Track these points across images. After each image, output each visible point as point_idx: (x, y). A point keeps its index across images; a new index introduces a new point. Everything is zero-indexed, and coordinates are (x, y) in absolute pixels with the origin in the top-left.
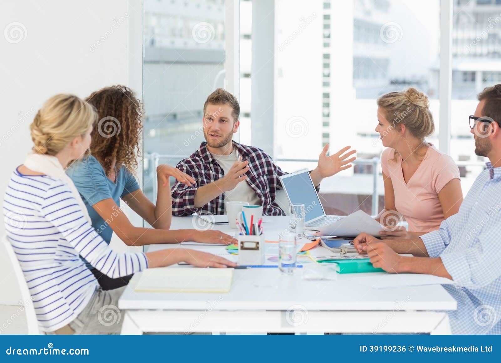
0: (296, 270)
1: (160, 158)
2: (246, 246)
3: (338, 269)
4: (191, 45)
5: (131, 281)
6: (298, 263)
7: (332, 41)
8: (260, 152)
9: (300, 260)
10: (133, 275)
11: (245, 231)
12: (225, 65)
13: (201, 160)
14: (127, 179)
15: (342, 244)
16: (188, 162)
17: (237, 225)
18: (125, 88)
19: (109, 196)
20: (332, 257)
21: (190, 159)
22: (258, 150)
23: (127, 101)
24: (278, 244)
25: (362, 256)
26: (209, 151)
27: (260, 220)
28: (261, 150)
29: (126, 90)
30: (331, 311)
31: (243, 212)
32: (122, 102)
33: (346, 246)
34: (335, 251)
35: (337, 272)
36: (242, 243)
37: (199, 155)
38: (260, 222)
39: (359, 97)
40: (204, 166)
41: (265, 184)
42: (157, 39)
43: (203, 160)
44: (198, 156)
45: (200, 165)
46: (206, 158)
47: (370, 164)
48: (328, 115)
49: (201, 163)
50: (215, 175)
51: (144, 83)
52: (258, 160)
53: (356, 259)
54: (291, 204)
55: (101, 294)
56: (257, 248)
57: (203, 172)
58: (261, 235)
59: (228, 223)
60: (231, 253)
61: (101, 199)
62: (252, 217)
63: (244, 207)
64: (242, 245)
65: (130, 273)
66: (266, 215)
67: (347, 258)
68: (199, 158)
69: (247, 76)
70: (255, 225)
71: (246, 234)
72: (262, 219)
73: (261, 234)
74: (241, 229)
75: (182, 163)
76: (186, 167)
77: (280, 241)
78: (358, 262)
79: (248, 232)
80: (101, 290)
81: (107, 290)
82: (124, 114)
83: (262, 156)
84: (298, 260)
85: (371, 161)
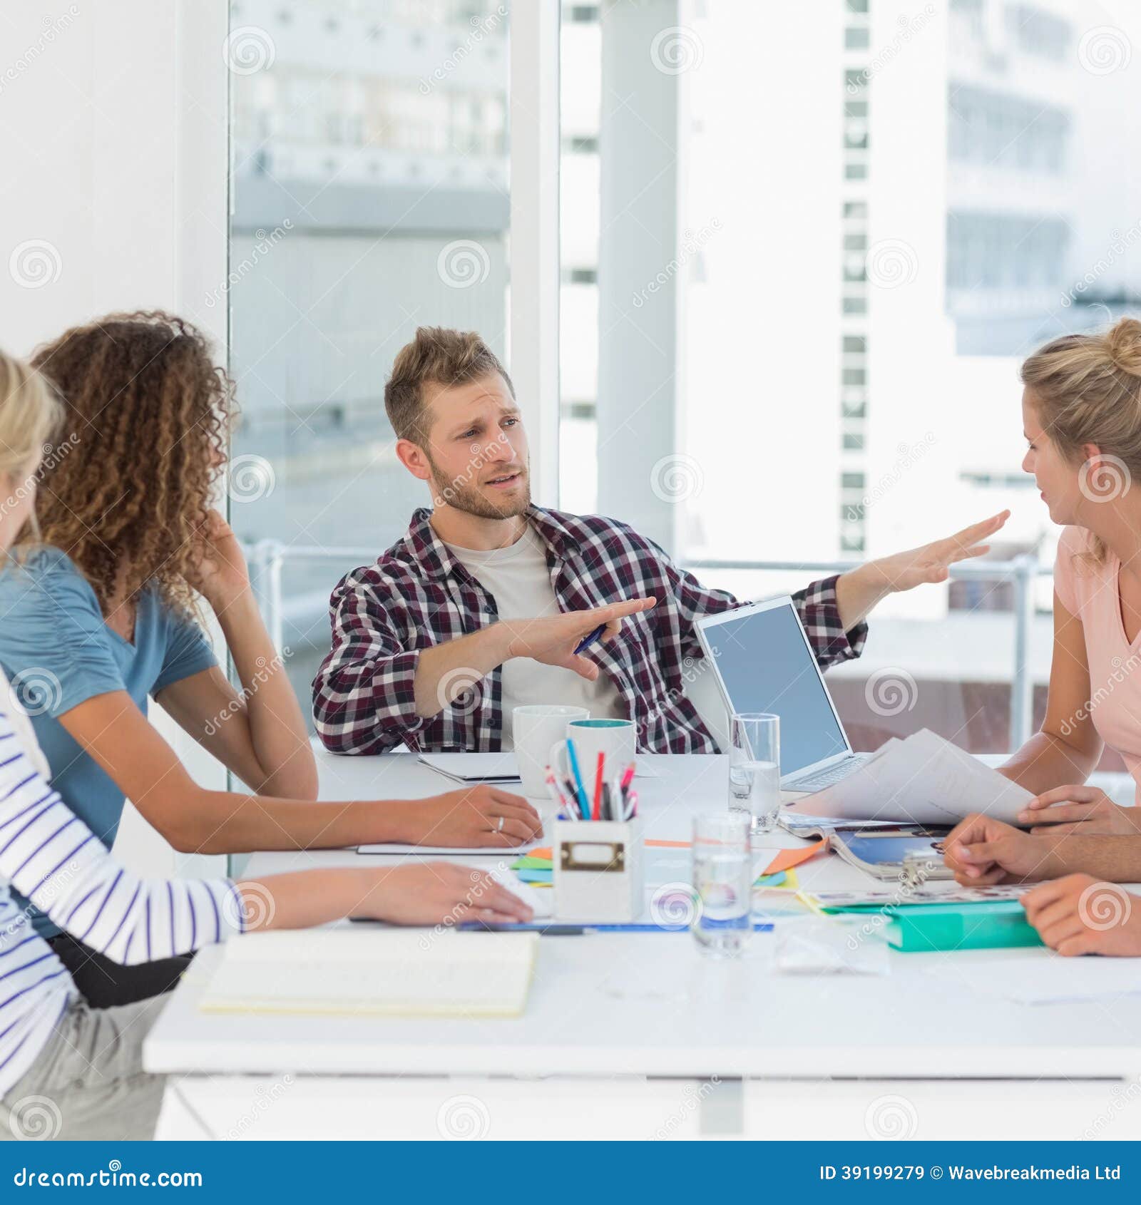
0: (751, 941)
1: (287, 558)
2: (580, 855)
3: (896, 936)
4: (394, 170)
5: (187, 978)
6: (757, 915)
7: (873, 158)
8: (618, 532)
9: (763, 905)
10: (190, 955)
11: (576, 807)
12: (508, 239)
13: (415, 569)
14: (172, 629)
15: (907, 851)
16: (371, 577)
17: (550, 787)
18: (181, 324)
19: (117, 682)
20: (875, 894)
21: (377, 569)
22: (610, 524)
23: (182, 369)
24: (688, 849)
25: (977, 892)
26: (439, 537)
27: (626, 768)
28: (618, 525)
29: (181, 328)
30: (868, 1079)
31: (570, 743)
32: (164, 367)
33: (923, 857)
34: (883, 876)
35: (891, 945)
36: (566, 847)
37: (408, 554)
38: (629, 775)
39: (964, 348)
40: (426, 589)
41: (639, 639)
42: (278, 152)
43: (422, 570)
44: (405, 556)
45: (411, 586)
46: (432, 561)
47: (1004, 579)
48: (861, 413)
49: (416, 580)
50: (466, 616)
51: (231, 303)
52: (612, 556)
53: (955, 901)
54: (735, 716)
55: (84, 1020)
56: (618, 866)
57: (424, 607)
58: (634, 821)
59: (518, 778)
60: (528, 882)
61: (89, 695)
62: (601, 757)
63: (573, 724)
64: (565, 854)
65: (183, 948)
66: (649, 749)
67: (924, 901)
68: (408, 563)
69: (585, 277)
70: (610, 786)
71: (581, 817)
72: (633, 764)
73: (632, 815)
74: (564, 802)
75: (351, 583)
76: (366, 594)
77: (696, 839)
78: (963, 911)
79: (588, 808)
80: (85, 1006)
81: (105, 1005)
82: (167, 410)
83: (625, 543)
84: (759, 904)
85: (1008, 567)
